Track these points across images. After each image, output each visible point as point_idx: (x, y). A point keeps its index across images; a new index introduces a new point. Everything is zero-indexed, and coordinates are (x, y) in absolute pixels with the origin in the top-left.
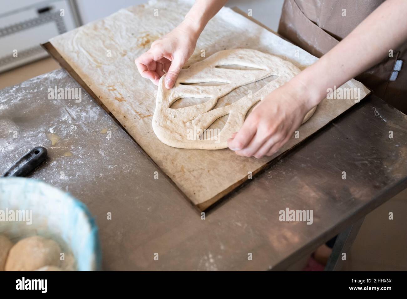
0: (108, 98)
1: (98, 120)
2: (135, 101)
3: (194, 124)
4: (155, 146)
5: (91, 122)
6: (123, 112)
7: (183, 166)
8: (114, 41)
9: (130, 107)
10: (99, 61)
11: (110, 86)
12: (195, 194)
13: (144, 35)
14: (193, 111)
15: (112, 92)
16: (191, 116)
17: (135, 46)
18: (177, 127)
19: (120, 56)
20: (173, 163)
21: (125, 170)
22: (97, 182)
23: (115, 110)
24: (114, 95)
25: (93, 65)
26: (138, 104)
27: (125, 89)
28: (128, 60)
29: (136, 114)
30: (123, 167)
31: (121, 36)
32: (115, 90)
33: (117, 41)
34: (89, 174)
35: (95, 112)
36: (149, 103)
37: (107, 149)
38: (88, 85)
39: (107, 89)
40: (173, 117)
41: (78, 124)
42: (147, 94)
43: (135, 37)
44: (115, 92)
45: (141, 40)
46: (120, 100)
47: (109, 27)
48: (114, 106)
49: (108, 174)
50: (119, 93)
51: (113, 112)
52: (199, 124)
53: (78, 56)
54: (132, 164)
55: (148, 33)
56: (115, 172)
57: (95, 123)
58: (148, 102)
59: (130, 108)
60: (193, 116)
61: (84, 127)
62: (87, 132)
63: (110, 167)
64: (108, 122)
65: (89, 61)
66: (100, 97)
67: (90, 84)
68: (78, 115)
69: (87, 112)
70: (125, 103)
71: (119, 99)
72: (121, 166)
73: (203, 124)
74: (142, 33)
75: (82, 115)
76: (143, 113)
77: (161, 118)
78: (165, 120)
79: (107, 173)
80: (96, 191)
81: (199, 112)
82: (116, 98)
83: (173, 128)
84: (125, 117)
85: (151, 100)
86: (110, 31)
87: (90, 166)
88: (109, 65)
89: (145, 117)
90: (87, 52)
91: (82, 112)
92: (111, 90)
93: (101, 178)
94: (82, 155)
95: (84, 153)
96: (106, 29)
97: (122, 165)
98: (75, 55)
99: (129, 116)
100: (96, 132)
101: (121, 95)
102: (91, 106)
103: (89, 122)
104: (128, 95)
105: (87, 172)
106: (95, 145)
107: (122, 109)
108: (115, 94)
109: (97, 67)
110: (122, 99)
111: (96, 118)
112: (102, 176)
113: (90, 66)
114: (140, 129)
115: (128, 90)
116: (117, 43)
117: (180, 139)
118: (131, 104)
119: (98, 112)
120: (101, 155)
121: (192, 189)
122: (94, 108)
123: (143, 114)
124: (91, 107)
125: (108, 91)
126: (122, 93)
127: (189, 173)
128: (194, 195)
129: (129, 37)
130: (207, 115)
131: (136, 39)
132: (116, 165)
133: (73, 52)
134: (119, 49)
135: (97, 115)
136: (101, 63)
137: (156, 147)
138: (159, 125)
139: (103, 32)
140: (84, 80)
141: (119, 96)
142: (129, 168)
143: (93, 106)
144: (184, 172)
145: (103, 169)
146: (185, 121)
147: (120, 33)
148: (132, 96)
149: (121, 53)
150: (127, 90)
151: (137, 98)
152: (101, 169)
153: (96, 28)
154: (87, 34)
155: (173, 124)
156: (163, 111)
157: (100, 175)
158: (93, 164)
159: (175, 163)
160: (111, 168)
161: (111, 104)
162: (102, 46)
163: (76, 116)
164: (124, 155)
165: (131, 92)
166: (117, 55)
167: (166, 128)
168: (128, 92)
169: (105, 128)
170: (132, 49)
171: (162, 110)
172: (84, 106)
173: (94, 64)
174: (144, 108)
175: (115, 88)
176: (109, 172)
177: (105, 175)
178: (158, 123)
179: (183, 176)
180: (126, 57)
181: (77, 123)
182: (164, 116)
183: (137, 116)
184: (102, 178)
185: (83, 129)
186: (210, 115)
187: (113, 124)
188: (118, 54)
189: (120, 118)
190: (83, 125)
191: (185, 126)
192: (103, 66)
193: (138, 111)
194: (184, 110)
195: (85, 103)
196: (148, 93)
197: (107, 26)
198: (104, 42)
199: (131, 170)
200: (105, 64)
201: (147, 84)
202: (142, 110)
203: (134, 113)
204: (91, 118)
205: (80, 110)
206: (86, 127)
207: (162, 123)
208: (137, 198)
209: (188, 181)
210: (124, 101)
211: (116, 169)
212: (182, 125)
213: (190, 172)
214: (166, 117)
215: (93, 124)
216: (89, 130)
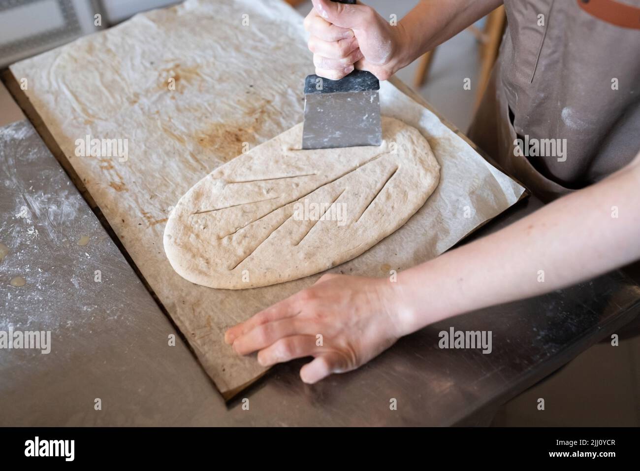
0: (97, 184)
1: (77, 220)
2: (143, 192)
3: (236, 242)
4: (168, 278)
5: (64, 223)
6: (121, 210)
7: (210, 316)
8: (120, 75)
9: (134, 202)
10: (90, 112)
11: (105, 161)
12: (224, 370)
13: (171, 65)
14: (237, 216)
15: (106, 172)
16: (233, 227)
17: (155, 85)
18: (205, 245)
19: (126, 104)
20: (194, 310)
21: (110, 317)
22: (60, 337)
23: (109, 207)
24: (109, 177)
25: (80, 119)
26: (147, 197)
27: (128, 168)
28: (140, 112)
29: (142, 216)
30: (108, 310)
31: (133, 65)
32: (112, 167)
33: (125, 75)
34: (49, 321)
35: (73, 205)
36: (166, 196)
37: (85, 275)
38: (68, 157)
39: (98, 166)
40: (202, 227)
41: (42, 226)
42: (165, 180)
43: (156, 69)
44: (112, 172)
45: (164, 74)
46: (119, 188)
47: (113, 48)
48: (107, 198)
49: (81, 322)
50: (118, 175)
51: (105, 211)
52: (243, 242)
53: (56, 100)
54: (122, 305)
55: (177, 62)
56: (93, 318)
57: (69, 225)
58: (165, 194)
59: (133, 205)
60: (236, 226)
61: (51, 231)
62: (54, 243)
63: (85, 308)
64: (91, 225)
65: (74, 110)
66: (85, 180)
67: (71, 155)
68: (43, 209)
69: (59, 204)
70: (126, 195)
71: (118, 186)
72: (105, 308)
73: (250, 243)
74: (167, 62)
75: (50, 209)
76: (155, 215)
77: (179, 230)
78: (187, 235)
79: (80, 320)
80: (56, 352)
81: (246, 217)
82: (113, 185)
83: (198, 249)
84: (123, 221)
85: (170, 190)
86: (115, 55)
87: (53, 305)
88: (106, 120)
89: (157, 222)
90: (73, 94)
91: (50, 203)
92: (106, 168)
93: (68, 329)
94: (43, 284)
95: (46, 280)
96: (108, 51)
97: (106, 305)
98: (50, 98)
99: (130, 219)
100: (70, 242)
101: (121, 178)
102: (66, 192)
103: (60, 223)
104: (133, 180)
105: (47, 317)
106: (65, 267)
107: (120, 205)
108: (111, 175)
109: (87, 122)
110: (122, 187)
111: (72, 217)
112: (71, 324)
113: (74, 121)
114: (147, 246)
115: (134, 170)
116: (123, 79)
117: (205, 269)
118: (137, 197)
119: (77, 206)
120: (73, 285)
121: (219, 361)
122: (72, 197)
123: (154, 217)
124: (68, 194)
125: (99, 169)
126: (122, 174)
127: (218, 331)
128: (222, 372)
129: (146, 68)
130: (258, 225)
131: (156, 73)
132: (96, 307)
133: (48, 92)
134: (126, 90)
135: (76, 211)
136: (94, 116)
137: (170, 279)
138: (175, 242)
139: (102, 56)
140: (62, 148)
141: (117, 180)
142: (116, 313)
143: (70, 194)
144: (211, 328)
145: (73, 313)
146: (221, 234)
147: (132, 59)
148: (140, 180)
149: (128, 99)
150: (132, 170)
151: (148, 186)
152: (71, 311)
153: (91, 49)
154: (76, 60)
155: (200, 241)
156: (182, 219)
157: (68, 322)
158: (58, 302)
159: (198, 310)
160: (88, 311)
161: (104, 194)
162: (99, 83)
163: (41, 211)
164: (111, 289)
165: (138, 174)
166: (122, 102)
167: (186, 247)
168: (134, 173)
169: (85, 235)
170: (147, 91)
171: (180, 217)
172: (56, 192)
173: (83, 117)
174: (158, 205)
175: (113, 163)
176: (83, 319)
177: (76, 324)
178: (173, 239)
179: (208, 335)
180: (136, 106)
181: (40, 225)
182: (186, 227)
183: (143, 221)
184: (71, 329)
185: (48, 235)
186: (264, 226)
187: (99, 229)
188: (124, 100)
189: (114, 222)
190: (49, 229)
191: (220, 244)
192: (96, 121)
193: (146, 211)
194: (222, 214)
195: (58, 186)
196: (167, 176)
197: (110, 45)
198: (102, 75)
199: (120, 317)
200: (100, 119)
201: (166, 158)
202: (154, 210)
203: (140, 215)
204: (65, 215)
205: (49, 199)
206: (55, 233)
207: (181, 239)
208: (124, 368)
209: (215, 346)
210: (125, 191)
211: (96, 313)
212: (214, 241)
213: (220, 329)
214: (188, 229)
215: (67, 227)
216: (58, 237)
